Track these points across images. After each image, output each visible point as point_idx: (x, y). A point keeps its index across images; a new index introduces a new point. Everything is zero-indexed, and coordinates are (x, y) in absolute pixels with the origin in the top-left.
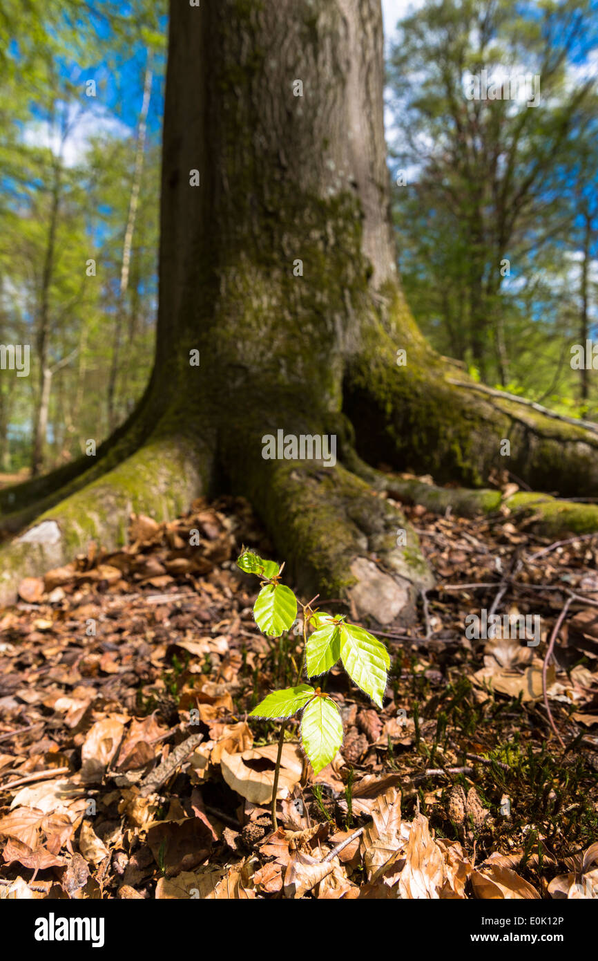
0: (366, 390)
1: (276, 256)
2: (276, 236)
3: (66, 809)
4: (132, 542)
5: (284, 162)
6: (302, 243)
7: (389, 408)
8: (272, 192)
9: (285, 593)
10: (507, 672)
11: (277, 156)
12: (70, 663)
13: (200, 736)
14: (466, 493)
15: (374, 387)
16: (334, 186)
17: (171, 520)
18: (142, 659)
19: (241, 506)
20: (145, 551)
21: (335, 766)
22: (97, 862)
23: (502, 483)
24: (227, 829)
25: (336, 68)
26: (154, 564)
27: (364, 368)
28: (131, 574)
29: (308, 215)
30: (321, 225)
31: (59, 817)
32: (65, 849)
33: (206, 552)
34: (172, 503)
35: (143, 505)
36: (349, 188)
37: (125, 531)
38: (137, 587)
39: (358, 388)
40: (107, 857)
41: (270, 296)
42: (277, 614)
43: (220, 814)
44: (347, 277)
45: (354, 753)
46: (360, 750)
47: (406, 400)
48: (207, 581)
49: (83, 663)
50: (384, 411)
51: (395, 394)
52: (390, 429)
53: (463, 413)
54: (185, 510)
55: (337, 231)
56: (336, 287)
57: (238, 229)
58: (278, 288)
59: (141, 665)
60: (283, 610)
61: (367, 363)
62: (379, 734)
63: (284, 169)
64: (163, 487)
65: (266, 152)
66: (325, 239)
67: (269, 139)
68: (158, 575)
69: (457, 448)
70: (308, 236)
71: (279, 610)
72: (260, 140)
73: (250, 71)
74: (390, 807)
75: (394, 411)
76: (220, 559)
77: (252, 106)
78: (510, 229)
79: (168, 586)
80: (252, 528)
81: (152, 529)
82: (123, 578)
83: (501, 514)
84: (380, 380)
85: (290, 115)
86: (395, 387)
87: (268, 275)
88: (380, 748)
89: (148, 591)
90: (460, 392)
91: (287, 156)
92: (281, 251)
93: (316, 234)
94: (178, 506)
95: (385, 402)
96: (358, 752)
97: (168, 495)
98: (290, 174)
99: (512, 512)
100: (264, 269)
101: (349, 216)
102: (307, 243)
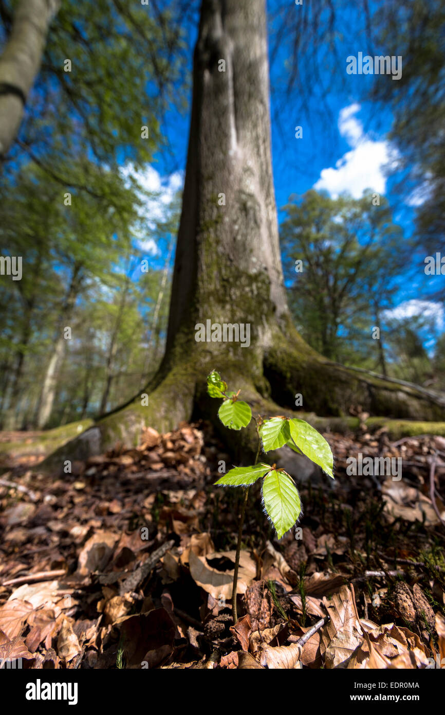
0: (276, 365)
1: (228, 298)
2: (228, 289)
3: (54, 605)
4: (142, 444)
5: (232, 257)
6: (241, 293)
7: (289, 375)
8: (226, 270)
9: (241, 405)
10: (402, 506)
11: (228, 255)
12: (89, 506)
13: (172, 542)
14: (336, 420)
15: (280, 364)
16: (256, 268)
17: (166, 433)
18: (139, 504)
19: (207, 426)
20: (150, 449)
21: (282, 571)
22: (68, 659)
23: (358, 413)
24: (190, 628)
25: (256, 222)
26: (154, 455)
27: (274, 354)
28: (139, 461)
29: (244, 280)
30: (250, 285)
31: (46, 612)
32: (43, 645)
33: (186, 449)
34: (167, 423)
35: (151, 423)
36: (263, 270)
37: (139, 437)
38: (143, 469)
39: (271, 365)
40: (79, 655)
41: (225, 318)
42: (236, 417)
43: (185, 615)
44: (263, 310)
45: (297, 562)
46: (302, 559)
47: (298, 371)
48: (185, 466)
49: (98, 507)
50: (285, 378)
51: (291, 368)
52: (290, 386)
53: (330, 377)
54: (175, 428)
55: (258, 288)
56: (258, 313)
57: (209, 286)
58: (229, 314)
59: (137, 508)
60: (241, 415)
61: (275, 351)
62: (314, 547)
63: (231, 261)
64: (163, 413)
65: (223, 254)
66: (252, 291)
67: (225, 249)
68: (156, 462)
69: (328, 397)
70: (243, 290)
71: (237, 415)
72: (220, 249)
73: (216, 222)
74: (345, 604)
75: (292, 377)
76: (193, 454)
77: (217, 236)
78: (339, 308)
79: (161, 469)
80: (213, 437)
81: (154, 437)
82: (135, 464)
83: (361, 429)
84: (283, 360)
85: (235, 239)
86: (291, 364)
87: (223, 308)
88: (318, 557)
89: (148, 471)
90: (327, 367)
91: (233, 255)
92: (230, 296)
93: (247, 289)
94: (171, 424)
95: (286, 372)
96: (300, 560)
97: (166, 418)
98: (235, 263)
99: (368, 428)
100: (221, 305)
101: (263, 282)
102: (244, 293)
